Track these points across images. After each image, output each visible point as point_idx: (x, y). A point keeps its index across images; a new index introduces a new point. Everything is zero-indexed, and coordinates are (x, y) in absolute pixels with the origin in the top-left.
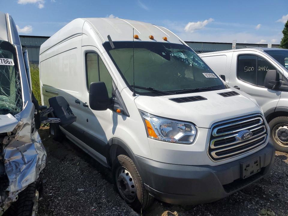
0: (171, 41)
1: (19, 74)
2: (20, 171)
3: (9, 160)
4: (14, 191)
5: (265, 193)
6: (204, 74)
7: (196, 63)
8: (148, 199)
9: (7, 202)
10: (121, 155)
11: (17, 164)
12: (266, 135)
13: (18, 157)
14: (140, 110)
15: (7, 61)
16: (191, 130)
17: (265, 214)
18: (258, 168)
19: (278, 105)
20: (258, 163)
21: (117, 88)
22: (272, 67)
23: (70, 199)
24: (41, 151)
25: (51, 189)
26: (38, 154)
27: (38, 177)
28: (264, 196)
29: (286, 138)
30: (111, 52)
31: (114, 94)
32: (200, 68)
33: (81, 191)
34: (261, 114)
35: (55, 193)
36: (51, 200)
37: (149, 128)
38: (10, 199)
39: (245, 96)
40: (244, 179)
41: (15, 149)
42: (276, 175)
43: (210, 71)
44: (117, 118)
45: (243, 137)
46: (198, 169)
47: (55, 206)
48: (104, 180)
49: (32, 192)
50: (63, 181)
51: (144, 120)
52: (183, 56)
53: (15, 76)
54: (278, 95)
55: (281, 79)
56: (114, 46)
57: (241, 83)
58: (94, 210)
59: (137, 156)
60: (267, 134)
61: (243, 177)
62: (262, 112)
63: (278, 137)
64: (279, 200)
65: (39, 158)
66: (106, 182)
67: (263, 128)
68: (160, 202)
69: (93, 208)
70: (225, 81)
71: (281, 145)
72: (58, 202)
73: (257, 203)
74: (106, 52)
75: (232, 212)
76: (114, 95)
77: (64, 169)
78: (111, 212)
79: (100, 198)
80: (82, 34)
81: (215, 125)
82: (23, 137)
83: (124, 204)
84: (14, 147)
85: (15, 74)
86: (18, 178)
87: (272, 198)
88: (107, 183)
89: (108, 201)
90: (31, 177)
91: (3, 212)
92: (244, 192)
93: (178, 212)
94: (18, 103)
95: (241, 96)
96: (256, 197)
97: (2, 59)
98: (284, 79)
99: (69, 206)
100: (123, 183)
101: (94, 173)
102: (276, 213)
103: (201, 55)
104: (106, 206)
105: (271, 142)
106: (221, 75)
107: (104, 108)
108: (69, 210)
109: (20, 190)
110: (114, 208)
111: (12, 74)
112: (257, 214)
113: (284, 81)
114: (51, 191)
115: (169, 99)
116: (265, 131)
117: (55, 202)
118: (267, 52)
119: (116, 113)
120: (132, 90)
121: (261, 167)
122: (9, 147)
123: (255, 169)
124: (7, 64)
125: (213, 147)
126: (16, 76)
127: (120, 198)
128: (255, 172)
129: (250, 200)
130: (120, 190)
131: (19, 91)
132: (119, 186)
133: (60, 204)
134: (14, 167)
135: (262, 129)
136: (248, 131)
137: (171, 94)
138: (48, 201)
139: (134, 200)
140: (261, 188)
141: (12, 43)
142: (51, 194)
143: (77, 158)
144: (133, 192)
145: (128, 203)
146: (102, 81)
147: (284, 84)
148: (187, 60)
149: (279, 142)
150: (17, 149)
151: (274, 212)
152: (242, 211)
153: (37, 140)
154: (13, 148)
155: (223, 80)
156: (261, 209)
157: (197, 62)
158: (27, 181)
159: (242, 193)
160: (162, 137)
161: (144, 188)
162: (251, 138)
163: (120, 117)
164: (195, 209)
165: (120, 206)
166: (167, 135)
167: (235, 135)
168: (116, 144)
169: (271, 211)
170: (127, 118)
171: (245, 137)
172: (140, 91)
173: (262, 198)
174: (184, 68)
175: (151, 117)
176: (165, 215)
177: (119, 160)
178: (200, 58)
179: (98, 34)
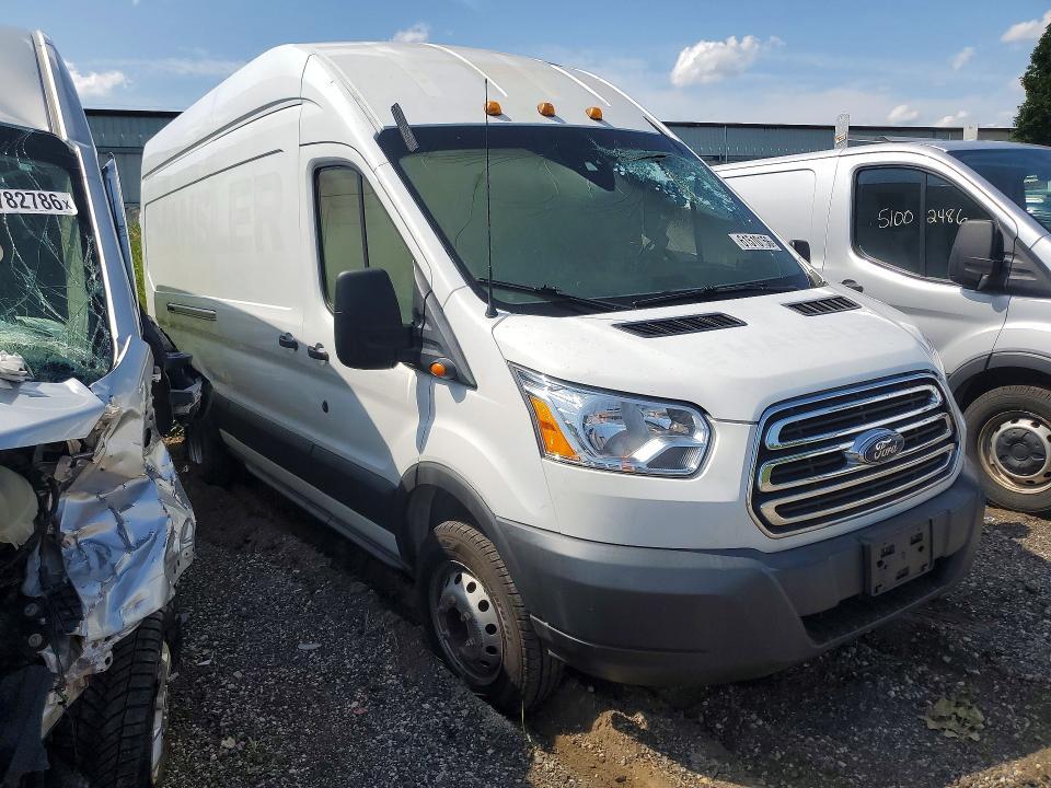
0: (615, 121)
1: (94, 245)
2: (114, 573)
3: (75, 537)
4: (98, 637)
5: (951, 647)
6: (734, 236)
7: (704, 199)
8: (545, 673)
9: (75, 675)
10: (448, 524)
11: (103, 550)
12: (951, 446)
13: (104, 527)
14: (512, 366)
15: (53, 202)
16: (692, 430)
17: (950, 718)
18: (925, 558)
19: (1000, 346)
20: (925, 542)
21: (431, 291)
22: (977, 211)
23: (274, 677)
24: (176, 506)
25: (204, 647)
26: (169, 516)
27: (173, 593)
28: (947, 659)
29: (1025, 463)
30: (405, 162)
31: (421, 313)
32: (721, 217)
33: (310, 652)
34: (936, 374)
35: (219, 659)
36: (209, 681)
37: (547, 425)
38: (85, 663)
39: (880, 314)
40: (873, 595)
41: (93, 498)
42: (989, 588)
43: (755, 225)
44: (431, 393)
45: (870, 453)
46: (717, 562)
47: (223, 700)
48: (389, 612)
49: (150, 645)
50: (246, 617)
51: (528, 398)
52: (658, 174)
53: (80, 250)
54: (999, 308)
55: (1009, 253)
56: (414, 141)
57: (865, 267)
58: (360, 711)
59: (503, 521)
60: (957, 444)
61: (873, 591)
62: (941, 368)
63: (997, 460)
64: (998, 670)
65: (173, 532)
66: (398, 617)
67: (941, 422)
68: (586, 679)
69: (355, 704)
70: (808, 260)
71: (1008, 485)
72: (231, 686)
73: (921, 680)
74: (389, 164)
75: (836, 712)
76: (420, 315)
77: (244, 578)
78: (418, 718)
79: (378, 672)
80: (299, 101)
81: (775, 413)
82: (120, 458)
83: (460, 690)
84: (90, 492)
85: (80, 245)
86: (108, 594)
87: (976, 664)
88: (398, 622)
89: (405, 683)
90: (152, 593)
91: (61, 710)
92: (878, 648)
93: (648, 713)
94: (97, 343)
95: (867, 313)
96: (919, 663)
97: (36, 192)
98: (1019, 251)
99: (272, 699)
100: (459, 618)
101: (352, 591)
102: (986, 714)
103: (722, 171)
104: (401, 698)
105: (971, 473)
106: (796, 242)
107: (384, 361)
108: (274, 713)
109: (118, 634)
110: (427, 706)
111: (72, 242)
112: (922, 717)
113: (1020, 258)
114: (206, 652)
115: (614, 325)
116: (948, 433)
117: (224, 687)
118: (959, 155)
119: (427, 378)
120: (483, 297)
121: (935, 557)
122: (75, 492)
123: (914, 562)
124: (54, 211)
125: (767, 487)
126: (84, 252)
127: (447, 673)
128: (914, 573)
129: (899, 672)
130: (446, 646)
131: (99, 301)
132: (442, 632)
133: (242, 692)
134: (94, 560)
135: (938, 426)
136: (888, 431)
137: (619, 309)
138: (198, 684)
139: (496, 676)
140: (936, 631)
141: (64, 137)
142: (207, 663)
143: (291, 542)
144: (492, 650)
145: (474, 688)
146: (375, 265)
147: (1021, 271)
148: (675, 190)
149: (1002, 475)
150: (101, 499)
151: (980, 709)
152: (869, 708)
153: (161, 471)
154: (86, 497)
155: (802, 259)
156: (934, 702)
157: (708, 195)
158: (137, 605)
159: (870, 651)
160: (591, 454)
161: (530, 632)
162: (900, 455)
163: (442, 391)
164: (706, 703)
165: (447, 696)
166: (607, 450)
167: (843, 446)
168: (431, 483)
169: (970, 708)
170: (469, 392)
171: (878, 451)
172: (510, 298)
173: (937, 664)
174: (662, 217)
175: (551, 389)
176: (604, 723)
177: (440, 540)
178: (719, 181)
179: (357, 99)
